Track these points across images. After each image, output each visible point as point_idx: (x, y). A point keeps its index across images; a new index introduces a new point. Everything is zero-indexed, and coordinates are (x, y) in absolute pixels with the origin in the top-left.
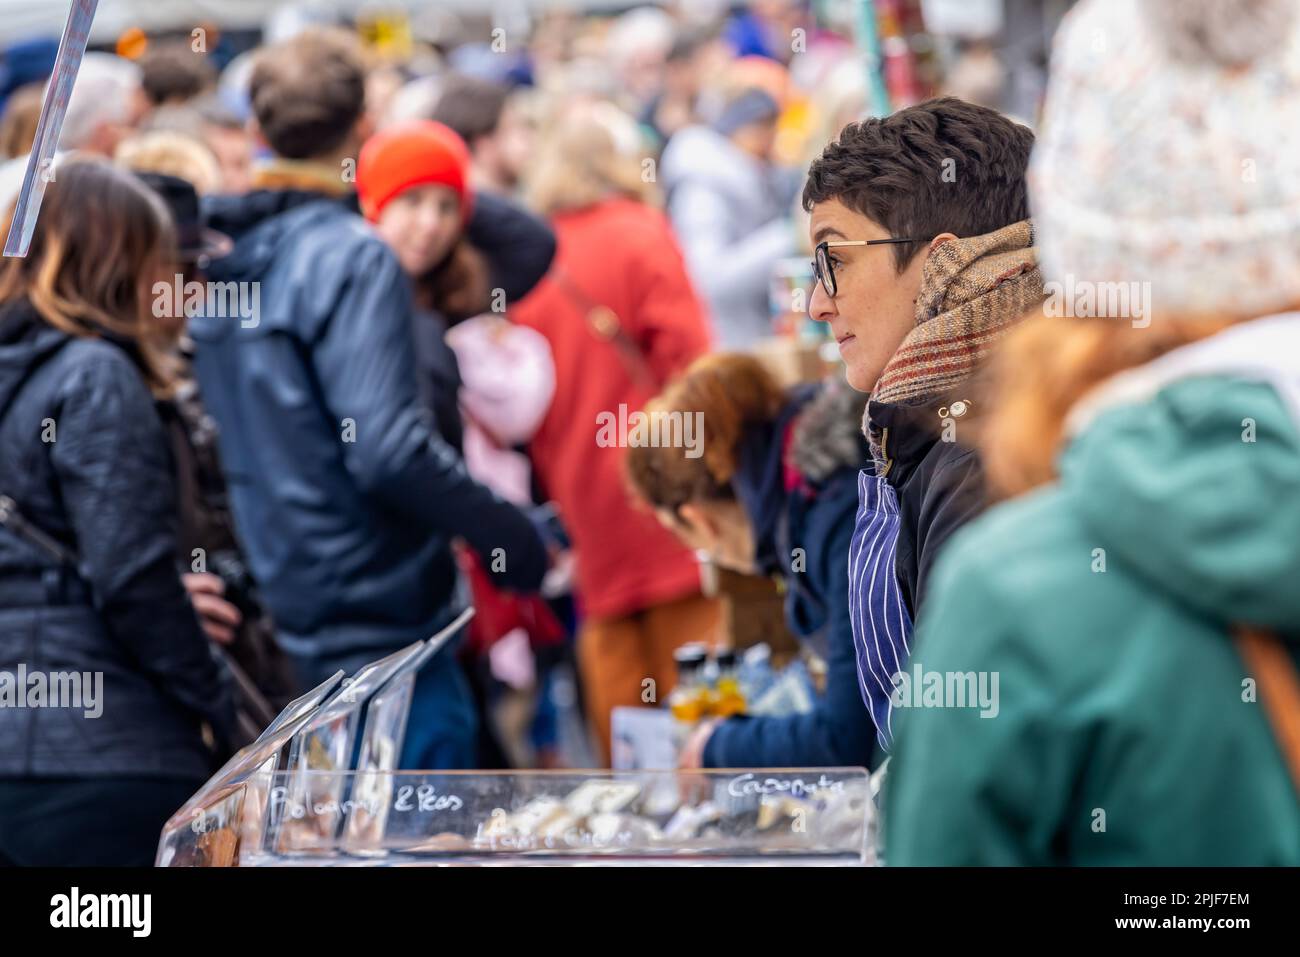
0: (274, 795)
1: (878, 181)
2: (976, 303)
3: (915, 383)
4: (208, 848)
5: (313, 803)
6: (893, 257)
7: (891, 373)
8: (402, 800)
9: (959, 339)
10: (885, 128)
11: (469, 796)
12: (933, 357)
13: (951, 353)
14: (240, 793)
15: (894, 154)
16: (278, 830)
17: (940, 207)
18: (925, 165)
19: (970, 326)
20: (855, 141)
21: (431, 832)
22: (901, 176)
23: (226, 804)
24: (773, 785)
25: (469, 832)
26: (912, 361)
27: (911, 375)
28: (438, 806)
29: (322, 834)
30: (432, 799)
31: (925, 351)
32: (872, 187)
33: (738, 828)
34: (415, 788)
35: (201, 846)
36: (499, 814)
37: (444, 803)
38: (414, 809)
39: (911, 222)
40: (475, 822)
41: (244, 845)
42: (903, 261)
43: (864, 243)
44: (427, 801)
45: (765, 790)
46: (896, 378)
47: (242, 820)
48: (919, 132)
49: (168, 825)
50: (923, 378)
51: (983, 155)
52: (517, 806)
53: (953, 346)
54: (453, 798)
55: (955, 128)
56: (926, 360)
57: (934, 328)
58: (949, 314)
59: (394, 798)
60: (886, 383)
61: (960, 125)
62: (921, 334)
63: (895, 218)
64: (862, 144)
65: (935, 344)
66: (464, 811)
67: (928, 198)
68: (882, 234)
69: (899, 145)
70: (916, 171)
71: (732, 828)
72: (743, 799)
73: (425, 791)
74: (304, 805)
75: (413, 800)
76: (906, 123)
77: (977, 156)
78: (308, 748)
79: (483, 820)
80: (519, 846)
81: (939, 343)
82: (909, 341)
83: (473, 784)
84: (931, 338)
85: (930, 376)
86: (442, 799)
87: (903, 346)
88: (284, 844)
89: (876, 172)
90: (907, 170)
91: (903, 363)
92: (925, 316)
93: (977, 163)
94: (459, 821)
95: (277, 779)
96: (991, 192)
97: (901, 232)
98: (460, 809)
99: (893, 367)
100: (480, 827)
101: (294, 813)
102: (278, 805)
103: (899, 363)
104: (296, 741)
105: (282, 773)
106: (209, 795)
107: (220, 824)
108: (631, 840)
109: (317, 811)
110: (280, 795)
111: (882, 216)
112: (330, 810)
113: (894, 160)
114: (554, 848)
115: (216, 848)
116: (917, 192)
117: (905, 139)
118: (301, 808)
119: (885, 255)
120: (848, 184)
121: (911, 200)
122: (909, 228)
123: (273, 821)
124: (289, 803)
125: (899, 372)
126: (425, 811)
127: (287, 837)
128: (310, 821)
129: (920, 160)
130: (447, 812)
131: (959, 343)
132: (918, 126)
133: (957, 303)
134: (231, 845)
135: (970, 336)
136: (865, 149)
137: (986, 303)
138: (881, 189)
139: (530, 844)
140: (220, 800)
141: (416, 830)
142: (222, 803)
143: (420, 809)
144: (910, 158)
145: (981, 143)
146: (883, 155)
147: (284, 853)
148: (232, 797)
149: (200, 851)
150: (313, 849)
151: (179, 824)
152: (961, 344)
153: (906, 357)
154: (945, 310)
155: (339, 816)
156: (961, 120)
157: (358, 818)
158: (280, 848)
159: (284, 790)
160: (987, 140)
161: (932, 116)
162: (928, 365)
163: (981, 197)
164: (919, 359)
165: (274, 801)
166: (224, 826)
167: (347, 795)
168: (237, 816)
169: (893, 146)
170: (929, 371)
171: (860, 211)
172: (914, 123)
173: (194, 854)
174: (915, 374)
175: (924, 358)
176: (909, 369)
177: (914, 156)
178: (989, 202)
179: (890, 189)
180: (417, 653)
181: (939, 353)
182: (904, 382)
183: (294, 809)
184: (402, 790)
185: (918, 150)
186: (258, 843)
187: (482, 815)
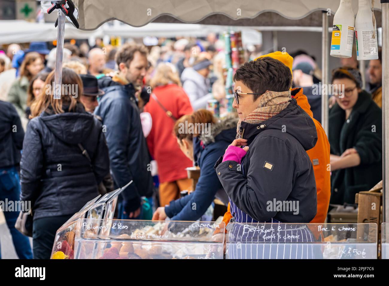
0: (83, 224)
1: (251, 79)
2: (273, 107)
3: (254, 120)
4: (67, 236)
5: (93, 226)
6: (253, 98)
7: (248, 117)
8: (114, 226)
9: (267, 113)
10: (255, 65)
11: (130, 226)
12: (260, 116)
13: (264, 116)
14: (75, 223)
15: (256, 73)
16: (84, 233)
17: (265, 87)
18: (263, 77)
19: (270, 111)
20: (247, 68)
21: (120, 234)
22: (257, 78)
23: (72, 226)
24: (203, 225)
25: (130, 234)
26: (254, 115)
27: (253, 118)
28: (122, 228)
29: (95, 233)
30: (121, 226)
31: (258, 114)
32: (250, 80)
33: (194, 235)
34: (117, 223)
35: (66, 236)
36: (137, 231)
37: (124, 227)
38: (116, 229)
39: (258, 89)
40: (131, 232)
41: (76, 236)
42: (255, 99)
43: (246, 94)
44: (120, 227)
45: (200, 226)
46: (250, 118)
47: (76, 229)
48: (262, 68)
49: (58, 230)
50: (256, 120)
51: (277, 76)
52: (141, 228)
53: (265, 115)
54: (126, 226)
55: (272, 68)
56: (258, 116)
57: (262, 109)
58: (266, 107)
59: (112, 226)
60: (247, 119)
61: (273, 67)
62: (259, 110)
63: (254, 88)
64: (249, 69)
65: (261, 113)
66: (129, 229)
67: (263, 85)
68: (251, 92)
69: (257, 71)
70: (261, 77)
71: (193, 235)
72: (195, 228)
73: (119, 224)
74: (91, 227)
75: (117, 226)
76: (260, 65)
77: (276, 76)
78: (92, 213)
79: (133, 232)
80: (142, 238)
81: (262, 113)
82: (255, 111)
83: (131, 223)
84: (261, 111)
85: (258, 120)
86: (124, 226)
87: (253, 112)
88: (86, 236)
89: (252, 76)
90: (259, 77)
91: (252, 115)
92: (260, 106)
93: (275, 77)
94: (128, 232)
95: (84, 220)
96: (278, 84)
97: (256, 92)
98: (128, 229)
99: (250, 116)
100: (132, 233)
101: (88, 229)
102: (84, 227)
103: (251, 115)
104: (89, 211)
105: (85, 219)
106: (68, 223)
107: (71, 230)
108: (168, 237)
109: (93, 228)
110: (85, 224)
111: (251, 87)
112: (97, 228)
113: (256, 74)
114: (150, 238)
115: (69, 236)
116: (261, 83)
117: (259, 69)
118: (90, 227)
119: (251, 97)
120: (244, 78)
121: (259, 84)
122: (257, 91)
123: (83, 231)
124: (87, 226)
125: (251, 117)
126: (119, 229)
127: (87, 234)
128: (92, 230)
129: (262, 75)
130: (124, 229)
131: (267, 114)
132: (263, 66)
133: (269, 105)
134: (73, 236)
135: (269, 113)
136: (249, 70)
137: (276, 107)
138: (252, 81)
139: (144, 238)
140: (70, 225)
141: (117, 234)
142: (71, 225)
143: (118, 228)
144: (260, 74)
145: (277, 73)
146: (254, 72)
147: (86, 238)
148: (74, 224)
149: (65, 237)
150: (92, 237)
151: (61, 230)
152: (267, 115)
153: (253, 114)
154: (265, 106)
155: (99, 230)
156: (273, 66)
157: (103, 230)
158: (85, 237)
159: (86, 223)
160: (278, 72)
161: (266, 64)
162: (258, 117)
163: (275, 85)
164: (256, 115)
165: (83, 226)
166: (71, 231)
167: (101, 225)
168: (75, 228)
169: (256, 70)
170: (258, 119)
171: (246, 85)
172: (262, 66)
173: (64, 238)
174: (255, 118)
175: (258, 115)
176: (253, 117)
177: (261, 74)
178: (277, 86)
179: (254, 81)
180: (119, 191)
181: (261, 115)
182: (252, 120)
183: (88, 227)
184: (114, 224)
185: (262, 73)
186: (79, 235)
187: (133, 230)
